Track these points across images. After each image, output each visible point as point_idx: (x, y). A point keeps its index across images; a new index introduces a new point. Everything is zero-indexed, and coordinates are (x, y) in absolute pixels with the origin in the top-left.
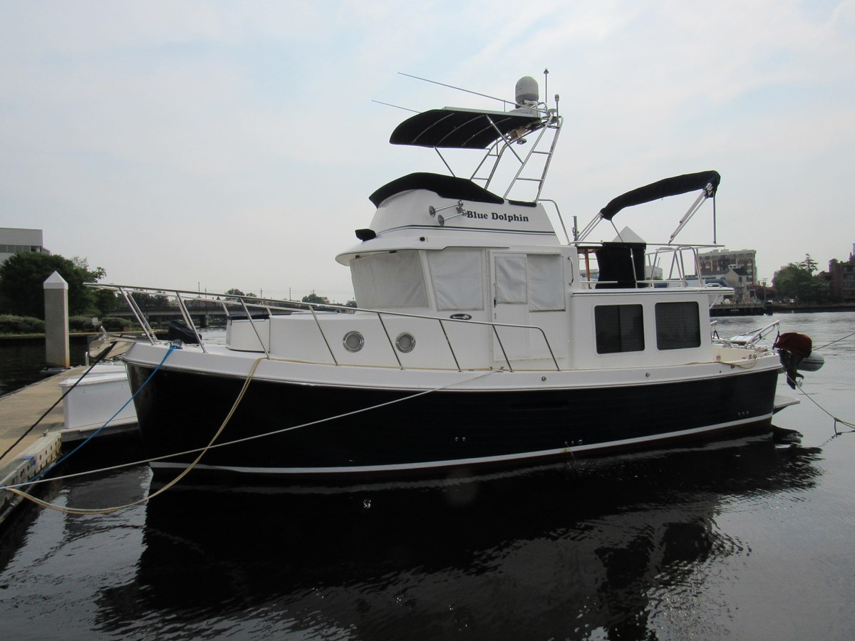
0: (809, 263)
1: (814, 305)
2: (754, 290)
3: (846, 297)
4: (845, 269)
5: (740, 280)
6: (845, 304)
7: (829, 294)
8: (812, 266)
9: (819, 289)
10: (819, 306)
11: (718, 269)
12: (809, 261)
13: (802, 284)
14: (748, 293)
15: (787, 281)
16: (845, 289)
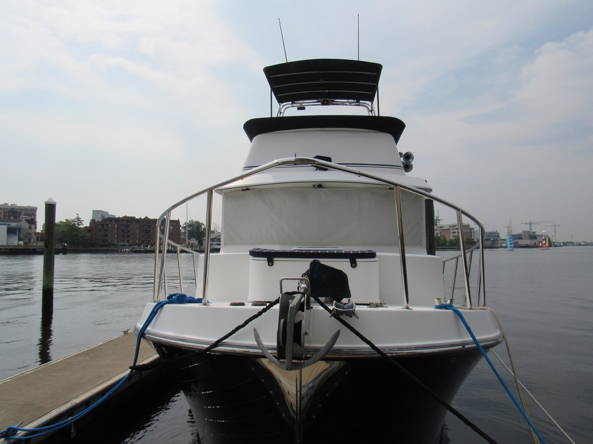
0: (78, 220)
1: (81, 248)
2: (39, 236)
3: (99, 244)
4: (100, 226)
5: (30, 227)
6: (100, 248)
7: (89, 241)
8: (80, 222)
9: (85, 238)
10: (84, 249)
11: (12, 218)
12: (78, 219)
13: (74, 233)
14: (35, 238)
15: (64, 231)
16: (100, 239)
